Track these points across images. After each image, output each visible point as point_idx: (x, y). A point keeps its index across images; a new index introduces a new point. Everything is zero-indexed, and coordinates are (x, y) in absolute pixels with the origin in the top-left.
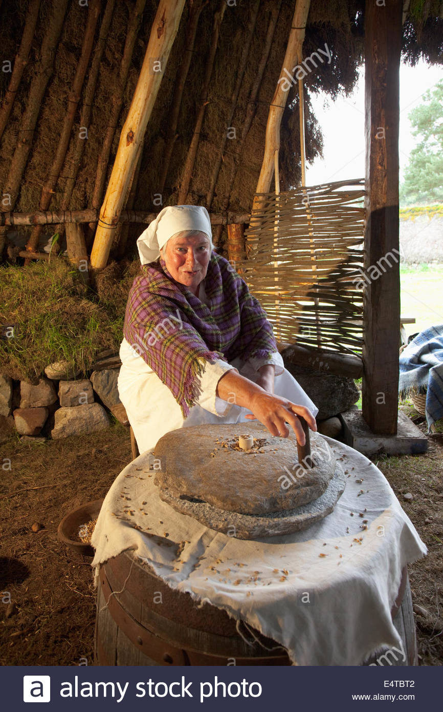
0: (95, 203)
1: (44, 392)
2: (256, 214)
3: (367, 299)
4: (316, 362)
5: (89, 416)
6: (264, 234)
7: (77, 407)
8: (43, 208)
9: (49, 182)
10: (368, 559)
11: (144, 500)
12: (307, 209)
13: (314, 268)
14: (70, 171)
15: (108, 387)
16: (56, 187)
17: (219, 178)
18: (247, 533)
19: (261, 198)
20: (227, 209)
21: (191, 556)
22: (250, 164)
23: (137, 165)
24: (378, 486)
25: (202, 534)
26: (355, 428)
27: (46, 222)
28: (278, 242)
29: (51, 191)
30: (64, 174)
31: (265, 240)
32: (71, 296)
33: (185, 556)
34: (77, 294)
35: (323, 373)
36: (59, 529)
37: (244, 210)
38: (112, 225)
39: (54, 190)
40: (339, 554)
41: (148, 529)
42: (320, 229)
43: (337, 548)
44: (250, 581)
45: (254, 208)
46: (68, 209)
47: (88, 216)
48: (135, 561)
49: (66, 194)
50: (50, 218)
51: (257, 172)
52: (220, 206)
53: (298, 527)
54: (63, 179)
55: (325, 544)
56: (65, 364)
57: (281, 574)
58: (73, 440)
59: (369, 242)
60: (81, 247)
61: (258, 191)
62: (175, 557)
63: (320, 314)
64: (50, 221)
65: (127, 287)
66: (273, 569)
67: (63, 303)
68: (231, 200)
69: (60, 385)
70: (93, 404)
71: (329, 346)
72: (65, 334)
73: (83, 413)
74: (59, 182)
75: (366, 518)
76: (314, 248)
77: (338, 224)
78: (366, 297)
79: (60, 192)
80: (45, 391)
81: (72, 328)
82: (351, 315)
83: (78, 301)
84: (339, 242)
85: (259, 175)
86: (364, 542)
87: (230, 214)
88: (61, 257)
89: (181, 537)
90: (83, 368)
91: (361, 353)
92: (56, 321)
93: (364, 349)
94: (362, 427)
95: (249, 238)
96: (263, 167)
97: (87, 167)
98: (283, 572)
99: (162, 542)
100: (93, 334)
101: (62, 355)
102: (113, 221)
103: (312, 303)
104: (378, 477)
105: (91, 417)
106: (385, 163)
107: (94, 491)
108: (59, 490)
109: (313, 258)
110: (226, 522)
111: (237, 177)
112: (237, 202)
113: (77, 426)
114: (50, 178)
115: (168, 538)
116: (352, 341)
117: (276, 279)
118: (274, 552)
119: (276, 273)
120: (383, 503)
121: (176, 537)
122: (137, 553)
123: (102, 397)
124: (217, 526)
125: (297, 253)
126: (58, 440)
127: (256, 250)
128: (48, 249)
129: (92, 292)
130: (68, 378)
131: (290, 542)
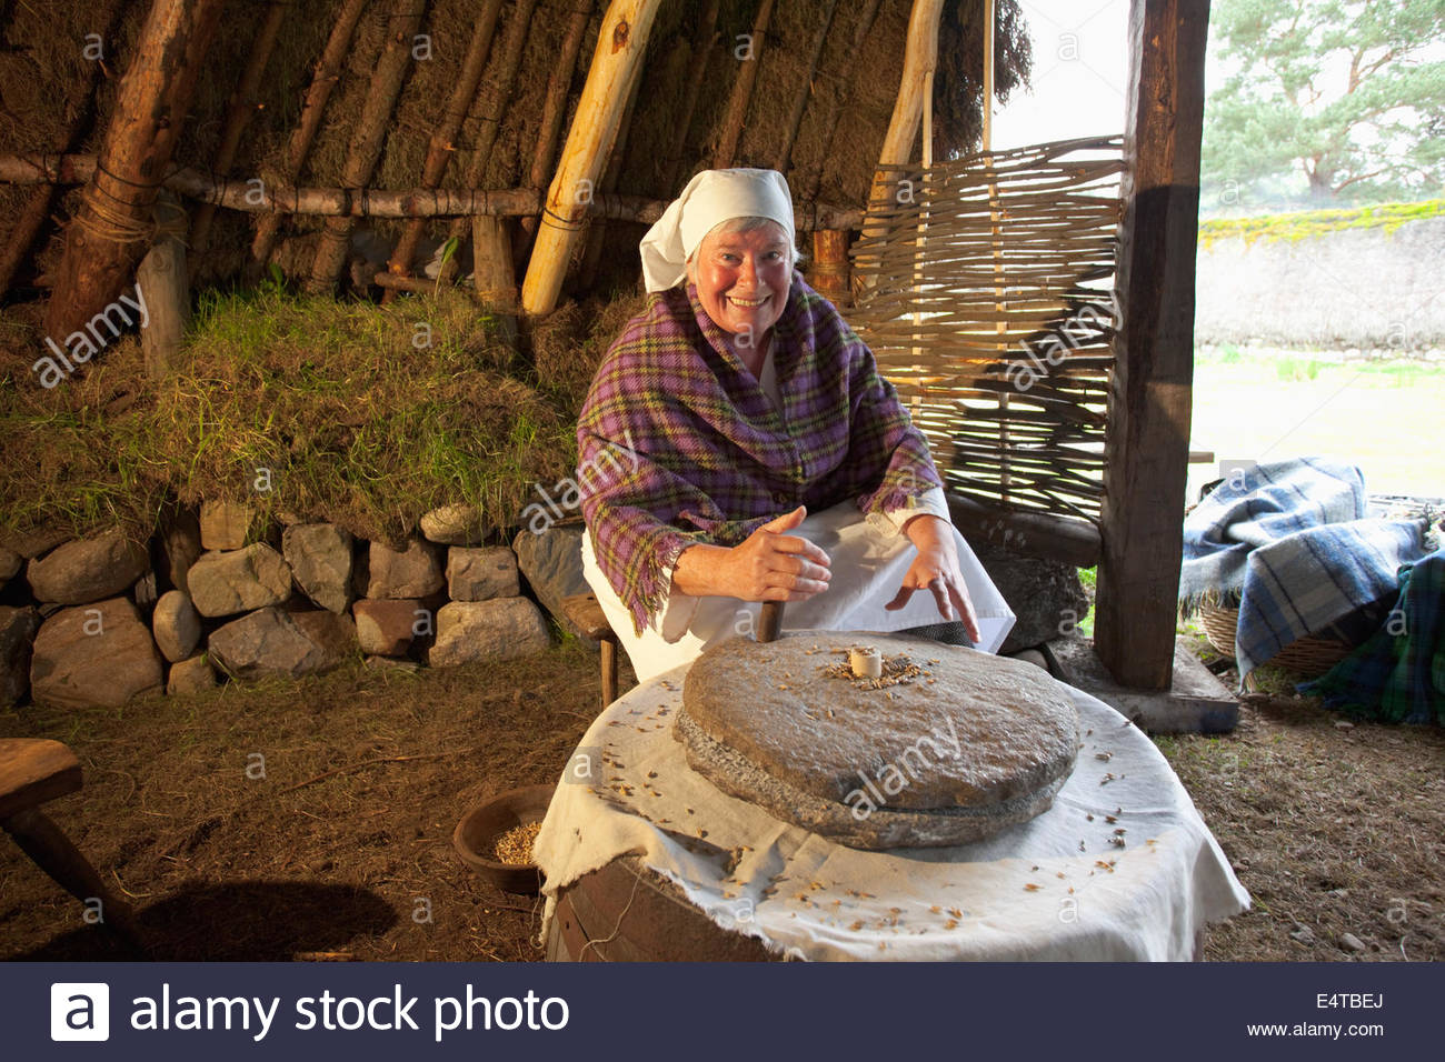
0: (537, 174)
1: (417, 567)
2: (877, 209)
3: (1116, 396)
4: (997, 531)
5: (508, 623)
6: (892, 253)
7: (484, 603)
8: (430, 182)
9: (446, 127)
10: (1130, 898)
11: (651, 769)
12: (992, 199)
13: (1001, 328)
14: (488, 106)
15: (550, 565)
16: (458, 139)
17: (803, 131)
18: (874, 835)
19: (889, 175)
20: (814, 197)
21: (758, 872)
22: (870, 100)
23: (629, 97)
24: (1145, 767)
25: (777, 836)
26: (1079, 673)
27: (433, 212)
28: (924, 272)
29: (449, 147)
30: (478, 111)
31: (896, 266)
32: (480, 370)
33: (745, 871)
34: (494, 365)
35: (1011, 555)
36: (456, 838)
37: (851, 201)
38: (571, 222)
39: (454, 146)
40: (1068, 888)
41: (665, 821)
42: (1019, 243)
43: (1061, 876)
44: (881, 925)
45: (874, 197)
46: (480, 186)
47: (522, 203)
48: (643, 876)
49: (477, 154)
50: (442, 203)
51: (883, 120)
52: (801, 190)
53: (979, 831)
54: (475, 122)
55: (1036, 868)
56: (464, 511)
57: (948, 917)
58: (472, 672)
59: (1128, 272)
60: (503, 267)
61: (884, 160)
62: (723, 874)
63: (1011, 427)
64: (443, 211)
65: (596, 357)
66: (929, 906)
67: (464, 382)
68: (823, 179)
69: (450, 554)
70: (518, 599)
71: (1026, 497)
72: (466, 448)
73: (497, 616)
74: (465, 128)
75: (1121, 824)
76: (1003, 285)
77: (1057, 234)
78: (1115, 392)
79: (466, 149)
80: (419, 565)
81: (481, 434)
82: (1080, 430)
83: (494, 380)
84: (1059, 271)
85: (887, 126)
86: (1118, 869)
87: (822, 208)
88: (461, 287)
89: (733, 839)
90: (500, 522)
91: (1097, 513)
92: (449, 419)
93: (1106, 503)
94: (1093, 673)
95: (860, 261)
96: (897, 108)
97: (525, 98)
98: (952, 913)
99: (695, 847)
100: (523, 452)
101: (459, 491)
102: (575, 214)
103: (993, 405)
104: (1146, 750)
105: (513, 625)
106: (1173, 99)
107: (523, 771)
108: (449, 764)
109: (1001, 307)
110: (830, 813)
111: (839, 130)
112: (838, 183)
113: (483, 643)
114: (448, 118)
115: (706, 839)
116: (1080, 487)
117: (916, 351)
118: (928, 877)
119: (917, 337)
120: (1157, 799)
121: (724, 838)
122: (647, 862)
123: (535, 586)
124: (810, 819)
125: (963, 295)
126: (443, 670)
127: (874, 289)
128: (432, 270)
129: (523, 363)
130: (469, 541)
131: (963, 860)
